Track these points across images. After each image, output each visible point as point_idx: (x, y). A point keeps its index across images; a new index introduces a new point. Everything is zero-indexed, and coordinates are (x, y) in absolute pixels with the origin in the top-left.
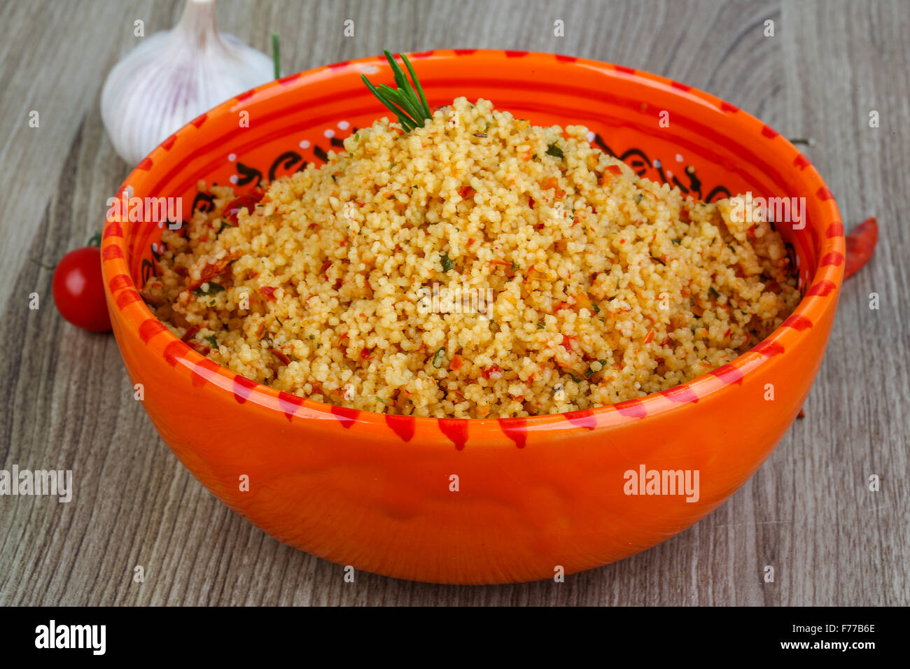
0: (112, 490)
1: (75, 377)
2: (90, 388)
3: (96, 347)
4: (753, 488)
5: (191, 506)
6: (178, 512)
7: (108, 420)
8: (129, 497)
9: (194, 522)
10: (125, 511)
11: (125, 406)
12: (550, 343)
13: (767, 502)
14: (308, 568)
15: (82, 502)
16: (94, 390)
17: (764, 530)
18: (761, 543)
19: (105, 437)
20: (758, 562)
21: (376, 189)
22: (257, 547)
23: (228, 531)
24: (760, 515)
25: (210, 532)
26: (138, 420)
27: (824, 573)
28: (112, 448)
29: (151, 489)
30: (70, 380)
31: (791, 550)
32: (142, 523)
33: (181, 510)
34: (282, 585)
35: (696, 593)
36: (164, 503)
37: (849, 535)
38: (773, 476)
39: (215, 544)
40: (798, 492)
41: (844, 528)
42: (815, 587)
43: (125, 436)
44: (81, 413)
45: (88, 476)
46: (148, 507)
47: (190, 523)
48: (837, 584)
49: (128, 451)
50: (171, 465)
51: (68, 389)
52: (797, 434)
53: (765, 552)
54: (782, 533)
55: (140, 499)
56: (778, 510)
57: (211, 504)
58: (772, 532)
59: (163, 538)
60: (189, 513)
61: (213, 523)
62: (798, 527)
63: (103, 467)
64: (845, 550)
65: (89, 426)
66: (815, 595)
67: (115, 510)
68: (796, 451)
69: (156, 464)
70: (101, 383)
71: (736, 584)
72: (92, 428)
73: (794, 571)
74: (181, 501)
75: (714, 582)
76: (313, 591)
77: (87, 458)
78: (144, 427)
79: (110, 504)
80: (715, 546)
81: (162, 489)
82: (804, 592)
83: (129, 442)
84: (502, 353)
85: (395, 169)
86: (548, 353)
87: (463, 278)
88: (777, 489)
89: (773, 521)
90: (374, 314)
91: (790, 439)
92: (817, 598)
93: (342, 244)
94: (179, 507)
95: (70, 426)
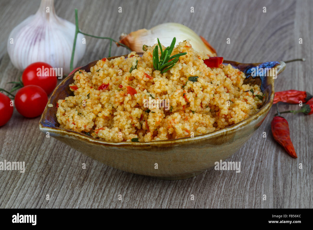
4: (273, 184)
5: (26, 189)
6: (20, 191)
9: (26, 194)
13: (279, 189)
17: (277, 199)
18: (276, 203)
24: (276, 193)
25: (32, 198)
29: (10, 182)
32: (3, 195)
33: (21, 190)
36: (14, 188)
38: (282, 179)
39: (34, 202)
40: (293, 185)
46: (7, 189)
52: (294, 164)
54: (285, 200)
55: (4, 186)
56: (284, 192)
57: (34, 188)
58: (281, 199)
59: (12, 200)
60: (25, 191)
61: (35, 195)
62: (292, 198)
68: (293, 170)
74: (22, 187)
80: (255, 204)
81: (14, 182)
88: (284, 184)
89: (282, 195)
91: (291, 166)
94: (21, 189)
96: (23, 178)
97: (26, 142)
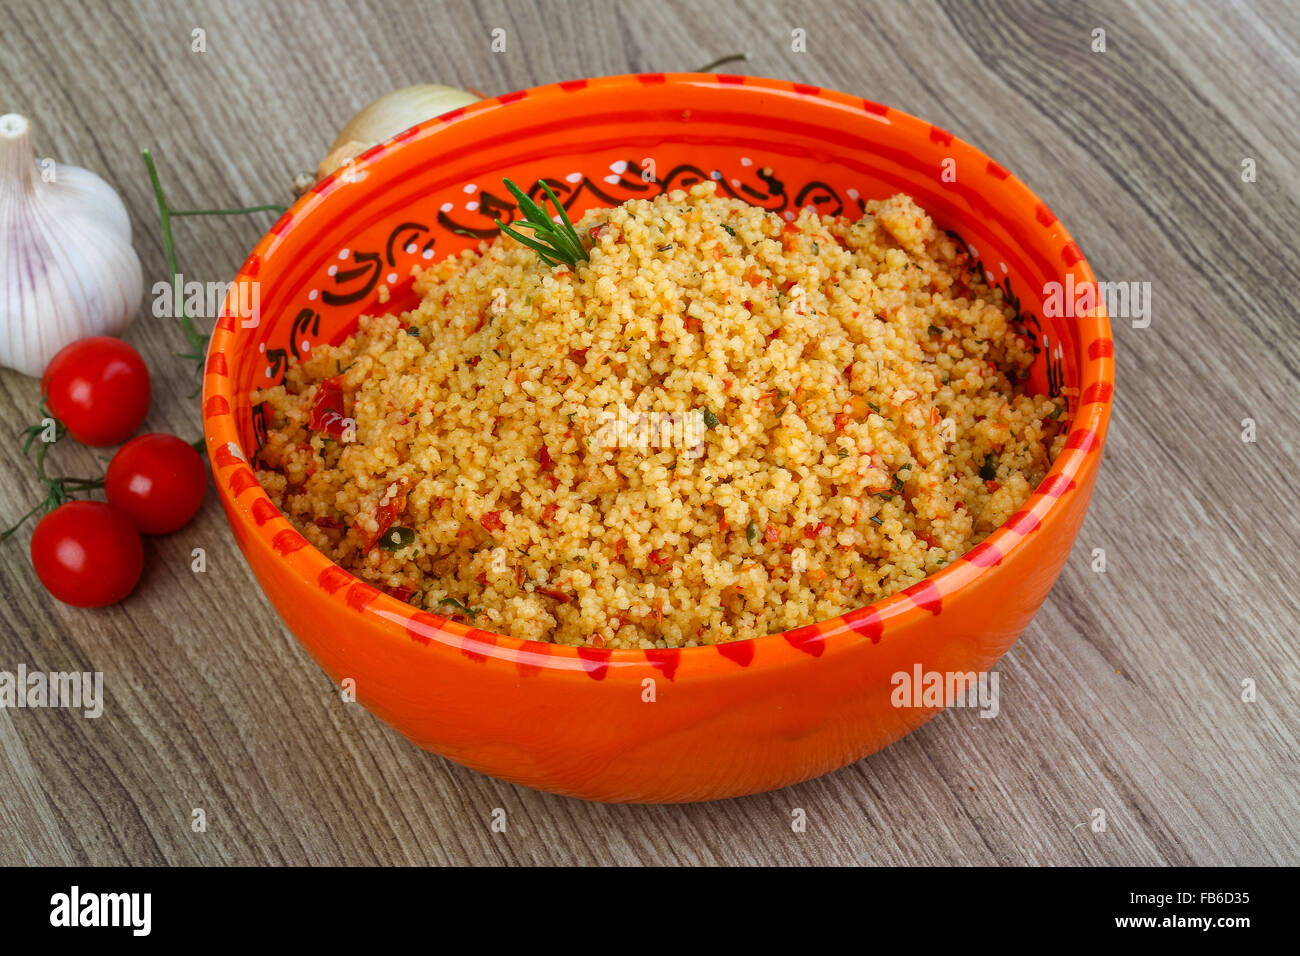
0: (297, 805)
1: (130, 675)
2: (158, 682)
3: (119, 625)
5: (405, 788)
6: (396, 802)
7: (215, 716)
8: (325, 806)
9: (425, 807)
10: (335, 826)
11: (221, 689)
12: (861, 471)
14: (598, 813)
15: (277, 834)
16: (167, 683)
19: (232, 739)
20: (1059, 608)
21: (579, 357)
22: (520, 809)
23: (471, 802)
25: (452, 813)
26: (251, 702)
27: (1134, 595)
28: (251, 750)
29: (340, 784)
30: (126, 681)
31: (1082, 583)
32: (367, 832)
33: (398, 798)
34: (586, 845)
35: (1026, 673)
36: (371, 797)
37: (1125, 539)
39: (471, 824)
41: (1114, 533)
42: (1139, 617)
43: (253, 729)
44: (177, 720)
45: (254, 797)
46: (357, 809)
47: (421, 810)
48: (1157, 602)
49: (273, 746)
50: (338, 745)
51: (134, 693)
53: (1059, 596)
55: (340, 803)
57: (425, 777)
59: (408, 842)
60: (410, 798)
61: (447, 799)
63: (262, 779)
64: (1135, 559)
65: (200, 732)
66: (1145, 625)
67: (323, 829)
69: (319, 749)
70: (167, 670)
71: (1057, 645)
72: (205, 733)
73: (1102, 605)
74: (388, 787)
75: (1034, 652)
76: (626, 838)
77: (233, 775)
78: (265, 709)
79: (310, 823)
81: (353, 780)
82: (1131, 626)
83: (265, 735)
84: (816, 501)
85: (592, 326)
86: (864, 483)
87: (736, 430)
90: (647, 507)
92: (1150, 628)
93: (567, 436)
94: (392, 795)
95: (179, 741)
96: (361, 753)
97: (240, 625)
